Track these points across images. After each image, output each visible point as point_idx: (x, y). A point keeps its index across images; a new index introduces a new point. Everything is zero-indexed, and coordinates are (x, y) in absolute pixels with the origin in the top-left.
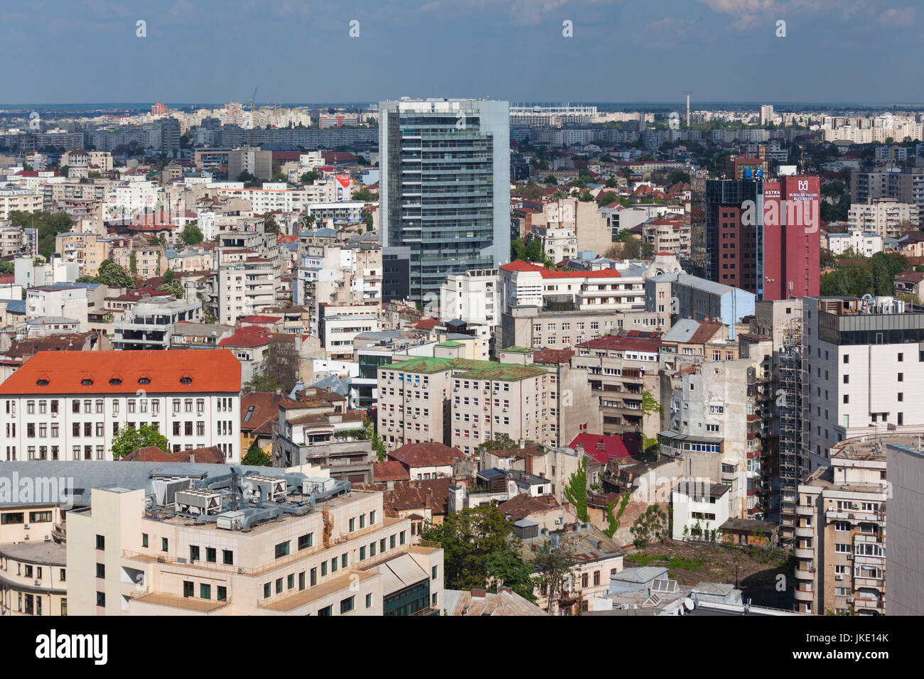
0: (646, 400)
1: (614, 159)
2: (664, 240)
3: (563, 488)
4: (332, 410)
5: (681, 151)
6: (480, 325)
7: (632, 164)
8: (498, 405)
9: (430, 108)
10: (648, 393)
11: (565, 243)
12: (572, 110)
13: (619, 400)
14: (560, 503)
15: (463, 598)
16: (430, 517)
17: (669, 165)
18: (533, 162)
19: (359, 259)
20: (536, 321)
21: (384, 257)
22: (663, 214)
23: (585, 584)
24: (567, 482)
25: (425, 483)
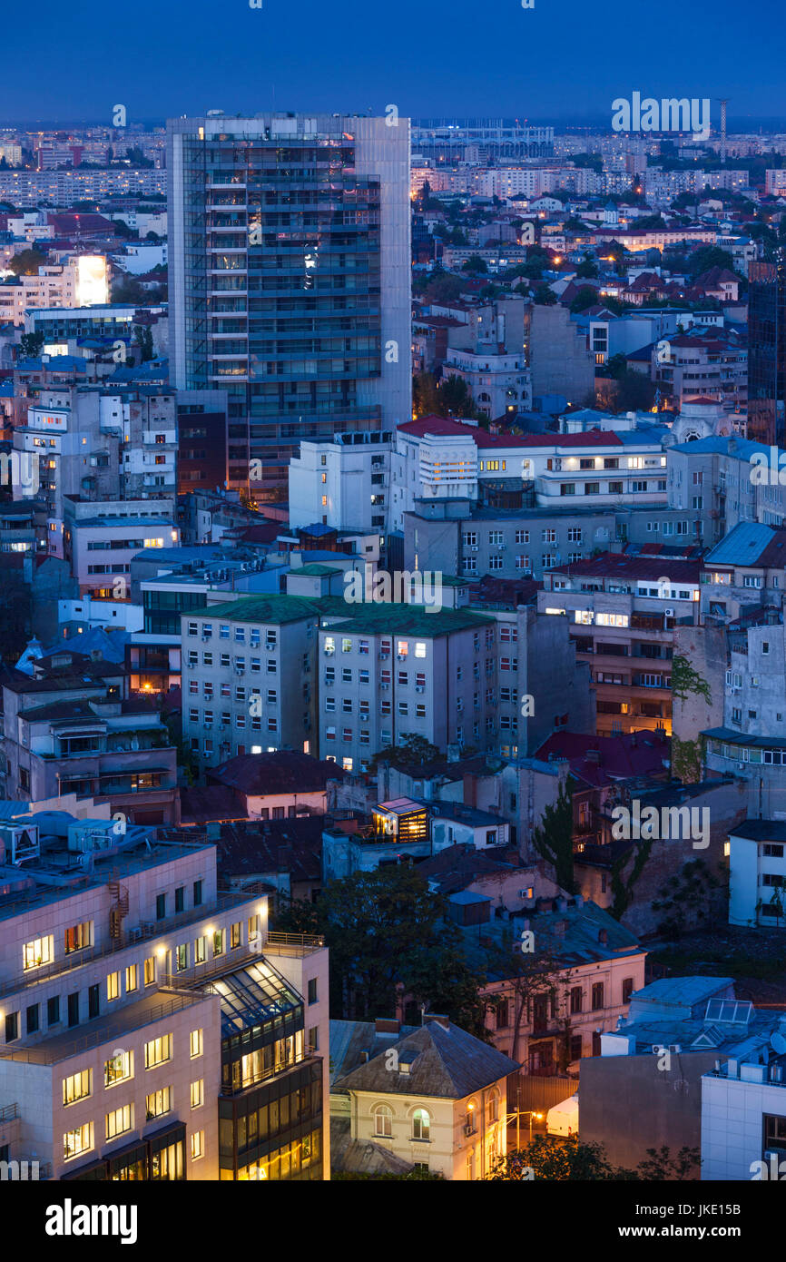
0: (678, 670)
1: (590, 226)
2: (691, 376)
3: (530, 833)
4: (103, 693)
5: (712, 210)
6: (362, 534)
7: (625, 234)
8: (405, 682)
9: (262, 130)
10: (682, 659)
11: (510, 382)
12: (509, 134)
13: (623, 671)
14: (526, 861)
15: (358, 1035)
16: (287, 886)
17: (693, 236)
18: (440, 230)
19: (134, 414)
20: (467, 527)
21: (180, 409)
22: (686, 327)
23: (577, 1008)
24: (538, 822)
25: (276, 825)
